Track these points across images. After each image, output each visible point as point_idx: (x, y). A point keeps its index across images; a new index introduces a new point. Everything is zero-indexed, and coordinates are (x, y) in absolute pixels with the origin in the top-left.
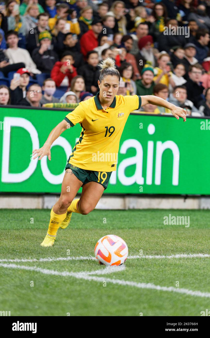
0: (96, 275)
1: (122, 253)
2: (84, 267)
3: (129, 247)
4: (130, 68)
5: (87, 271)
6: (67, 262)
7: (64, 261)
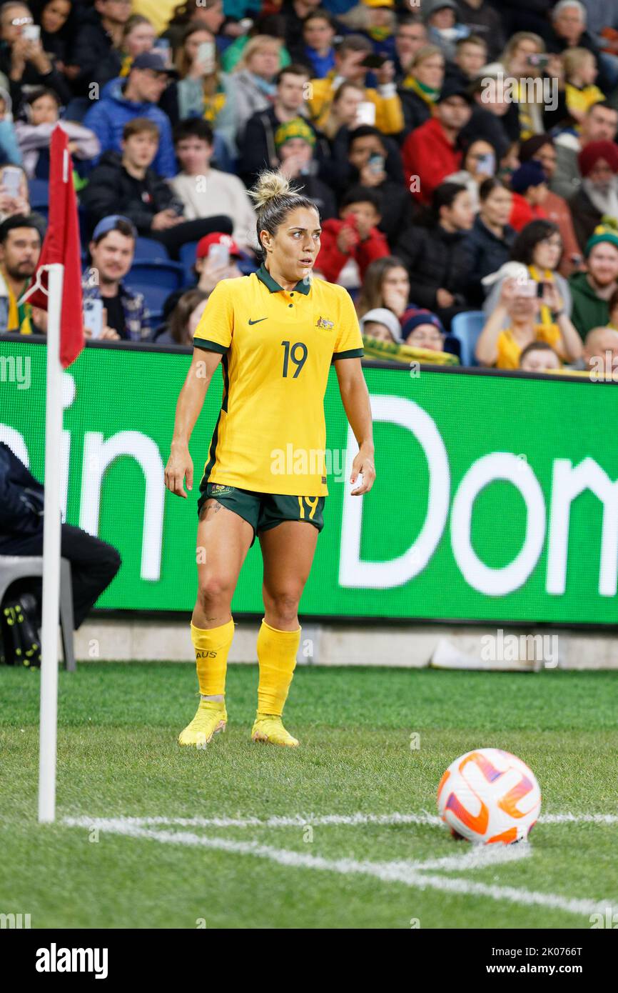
0: (442, 872)
1: (521, 806)
2: (404, 847)
3: (542, 788)
5: (415, 858)
6: (353, 829)
7: (343, 826)
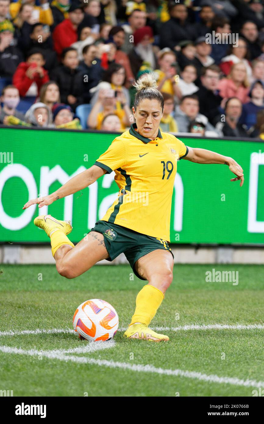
0: (75, 354)
1: (110, 324)
3: (119, 316)
4: (121, 71)
5: (63, 348)
